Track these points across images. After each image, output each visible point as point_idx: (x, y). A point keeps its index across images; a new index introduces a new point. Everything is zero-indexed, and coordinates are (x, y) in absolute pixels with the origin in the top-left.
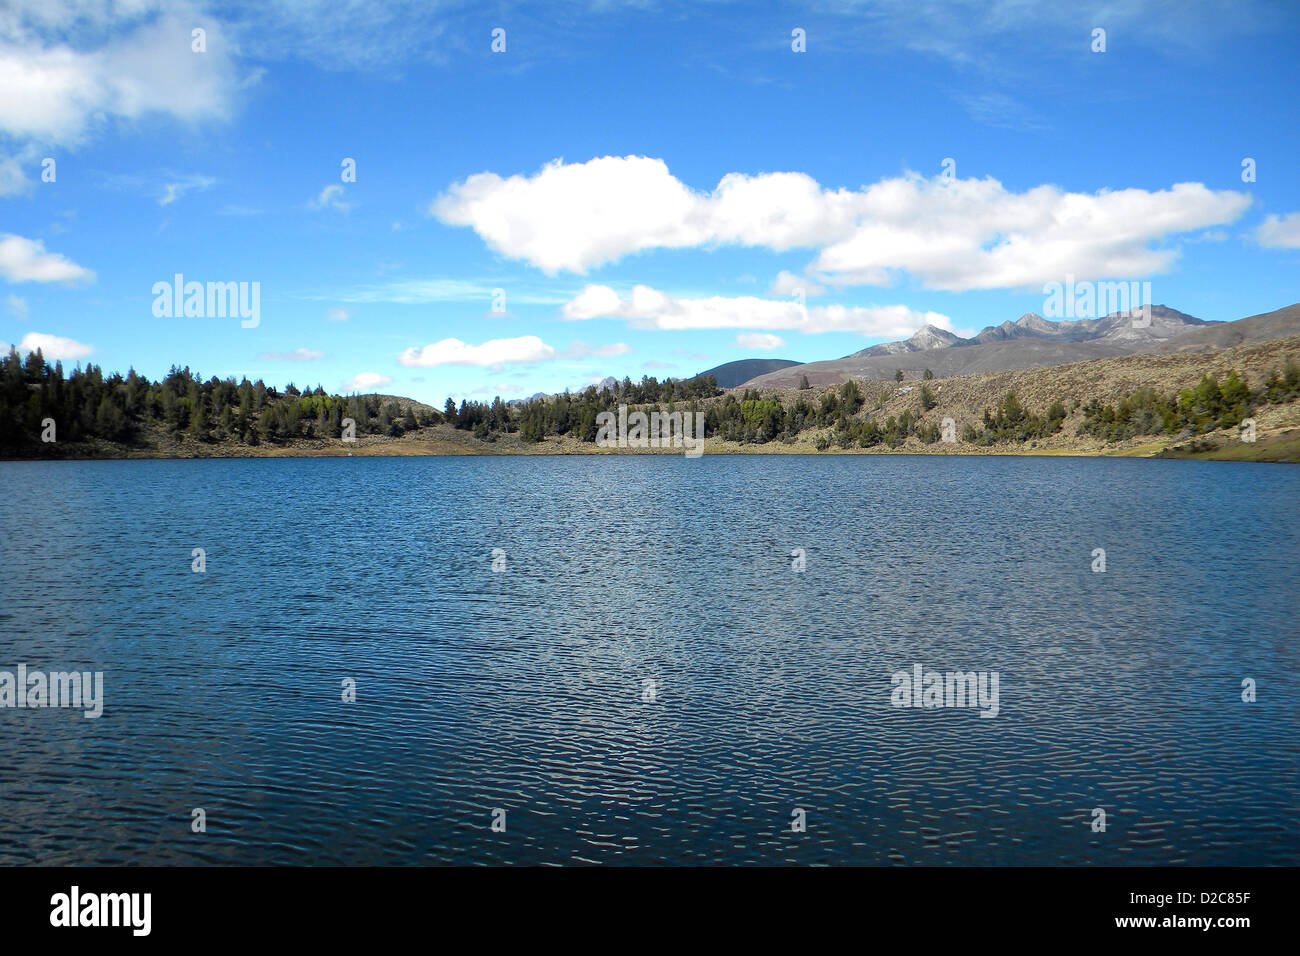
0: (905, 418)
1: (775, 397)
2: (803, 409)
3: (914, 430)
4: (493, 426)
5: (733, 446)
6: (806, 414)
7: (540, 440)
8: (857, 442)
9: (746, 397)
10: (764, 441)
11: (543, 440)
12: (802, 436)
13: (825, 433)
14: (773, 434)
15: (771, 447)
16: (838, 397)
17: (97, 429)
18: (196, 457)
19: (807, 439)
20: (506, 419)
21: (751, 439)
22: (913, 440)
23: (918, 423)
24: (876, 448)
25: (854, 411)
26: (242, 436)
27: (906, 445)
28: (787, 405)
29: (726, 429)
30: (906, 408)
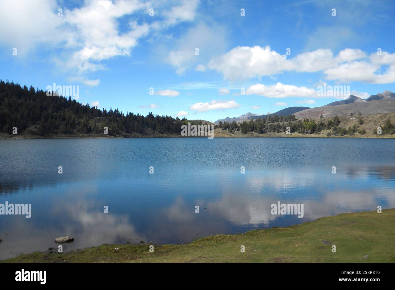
0: (354, 127)
1: (313, 121)
2: (322, 124)
3: (357, 130)
4: (233, 129)
5: (301, 135)
6: (323, 126)
7: (246, 133)
8: (339, 134)
9: (305, 121)
10: (311, 133)
11: (247, 133)
12: (322, 132)
13: (329, 131)
14: (313, 131)
15: (313, 135)
16: (332, 121)
17: (135, 130)
18: (159, 137)
19: (324, 133)
20: (236, 127)
21: (307, 133)
22: (357, 133)
23: (358, 129)
24: (346, 136)
25: (338, 125)
26: (169, 132)
27: (355, 135)
28: (317, 123)
29: (299, 130)
30: (354, 124)
